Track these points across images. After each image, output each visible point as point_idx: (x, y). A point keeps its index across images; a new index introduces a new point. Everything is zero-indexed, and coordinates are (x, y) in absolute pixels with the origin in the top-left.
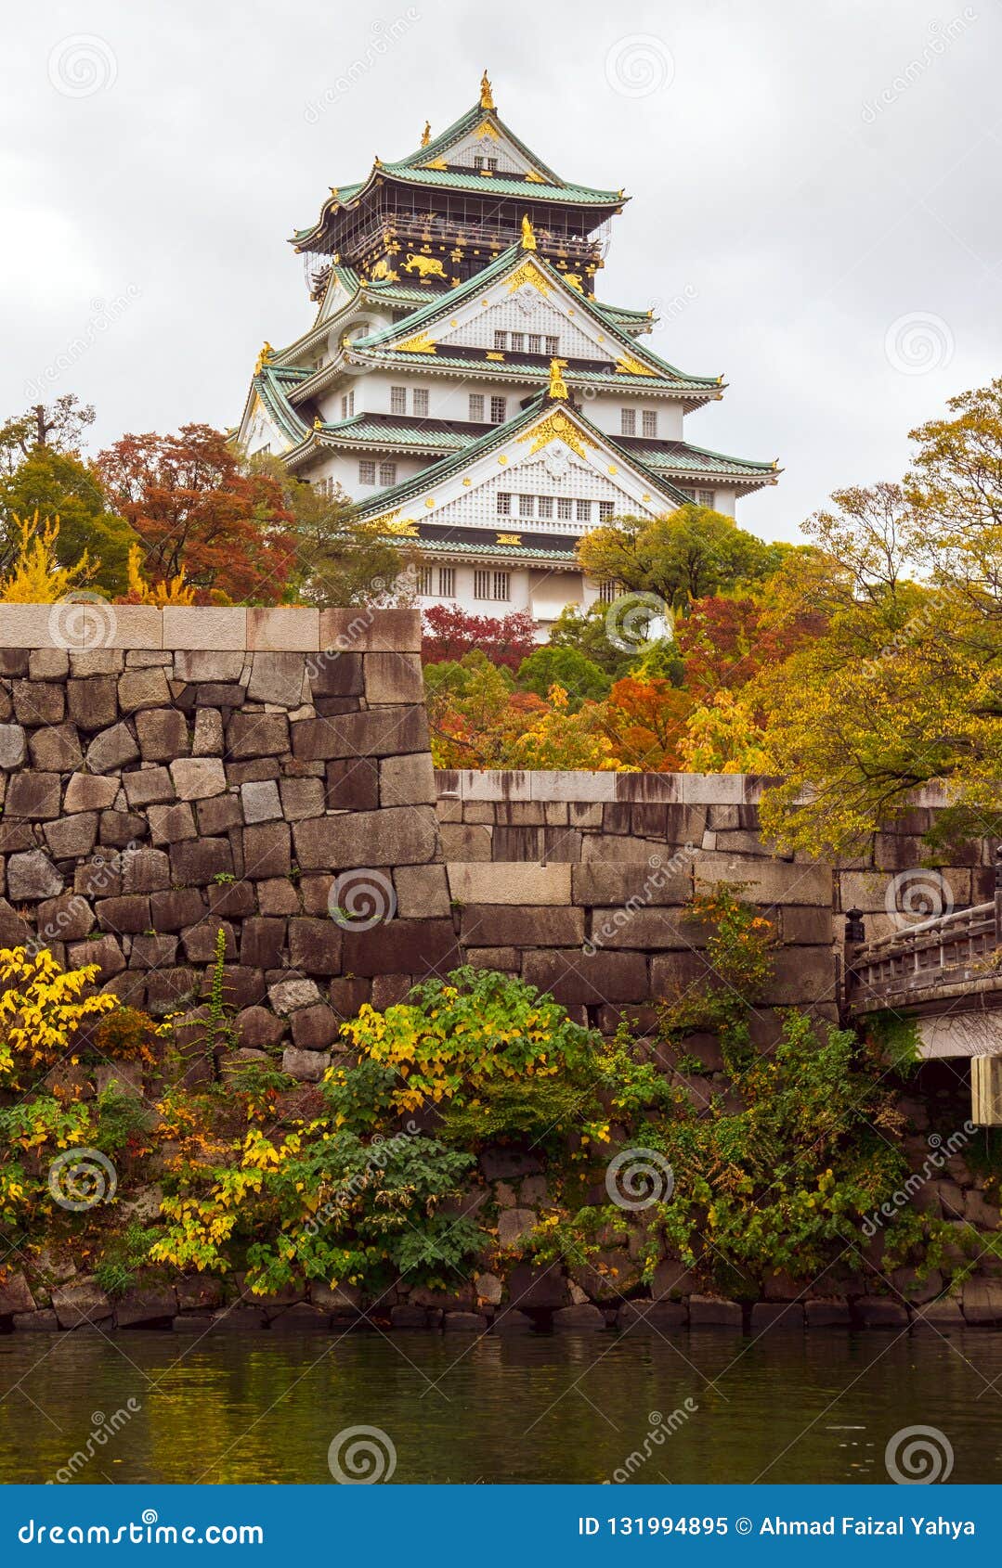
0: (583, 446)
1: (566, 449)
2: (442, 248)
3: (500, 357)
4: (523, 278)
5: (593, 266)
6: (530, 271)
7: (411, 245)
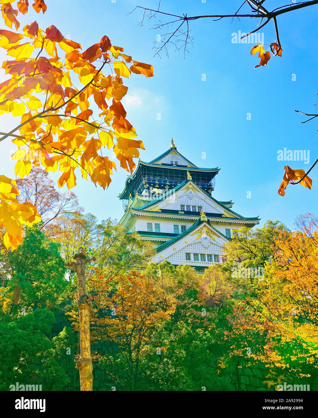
0: (214, 236)
1: (209, 238)
2: (162, 185)
3: (183, 213)
4: (188, 188)
5: (210, 190)
6: (190, 186)
7: (152, 185)
